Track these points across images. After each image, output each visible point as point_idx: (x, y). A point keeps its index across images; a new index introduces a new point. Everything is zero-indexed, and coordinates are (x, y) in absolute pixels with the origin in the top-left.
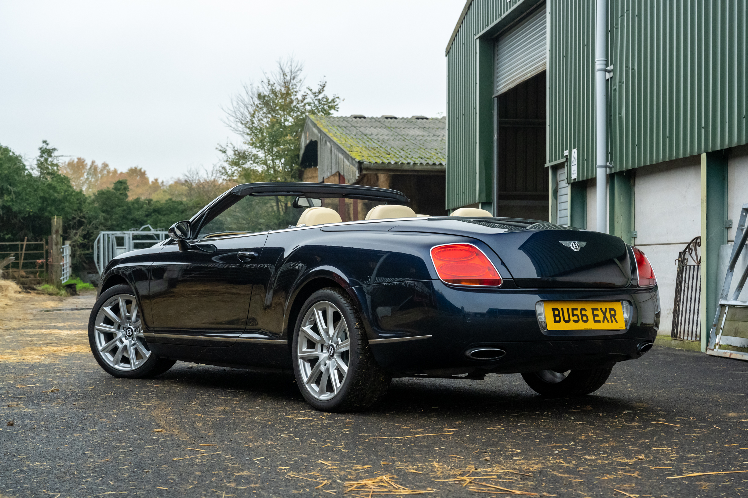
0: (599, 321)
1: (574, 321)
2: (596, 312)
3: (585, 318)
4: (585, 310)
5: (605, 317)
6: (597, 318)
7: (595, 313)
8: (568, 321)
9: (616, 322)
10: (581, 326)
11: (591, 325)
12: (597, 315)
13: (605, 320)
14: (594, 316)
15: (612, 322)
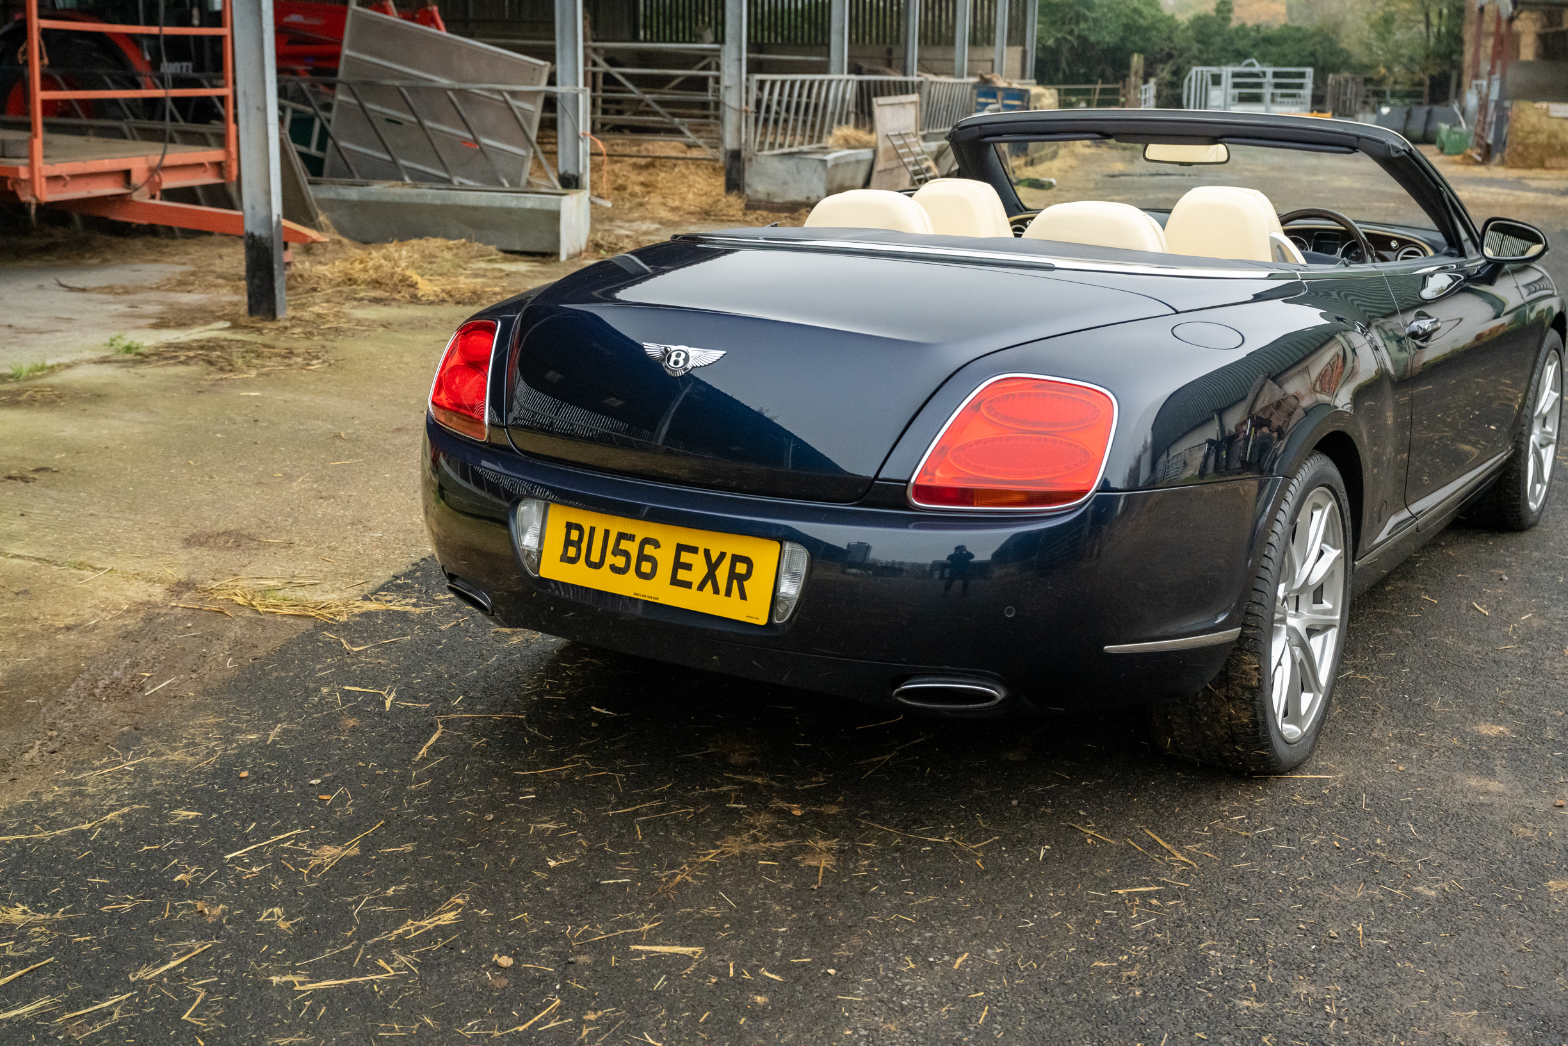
0: (688, 585)
1: (614, 569)
2: (685, 557)
3: (646, 567)
4: (657, 545)
5: (711, 576)
6: (682, 575)
7: (682, 560)
8: (598, 566)
9: (743, 596)
10: (628, 586)
11: (660, 591)
12: (688, 567)
13: (709, 584)
14: (678, 565)
15: (728, 593)
